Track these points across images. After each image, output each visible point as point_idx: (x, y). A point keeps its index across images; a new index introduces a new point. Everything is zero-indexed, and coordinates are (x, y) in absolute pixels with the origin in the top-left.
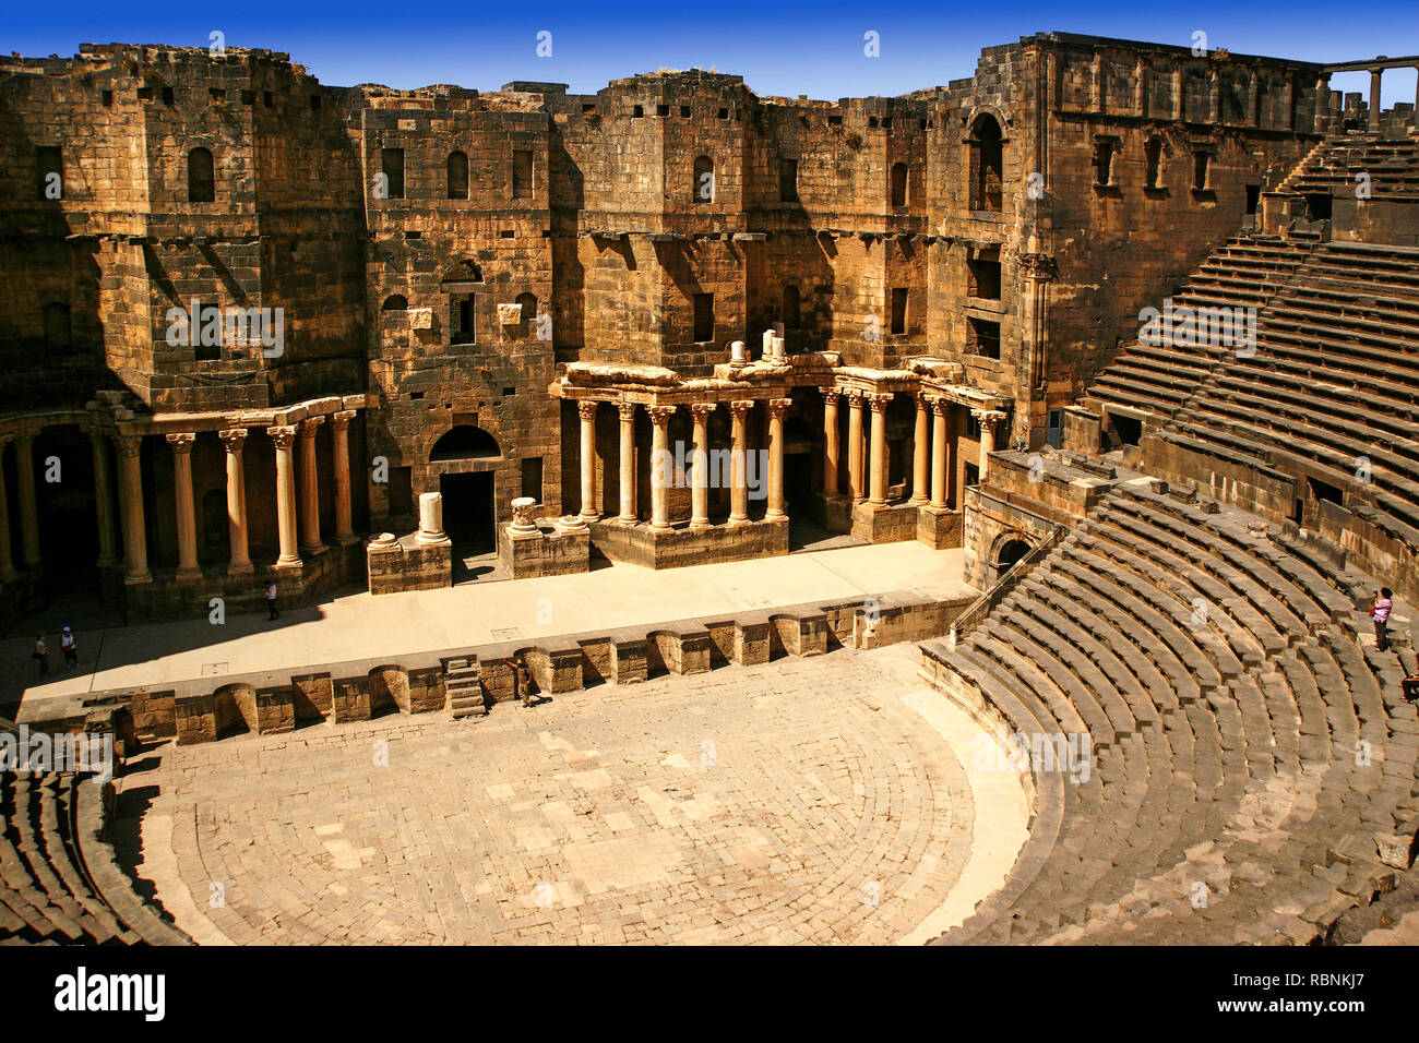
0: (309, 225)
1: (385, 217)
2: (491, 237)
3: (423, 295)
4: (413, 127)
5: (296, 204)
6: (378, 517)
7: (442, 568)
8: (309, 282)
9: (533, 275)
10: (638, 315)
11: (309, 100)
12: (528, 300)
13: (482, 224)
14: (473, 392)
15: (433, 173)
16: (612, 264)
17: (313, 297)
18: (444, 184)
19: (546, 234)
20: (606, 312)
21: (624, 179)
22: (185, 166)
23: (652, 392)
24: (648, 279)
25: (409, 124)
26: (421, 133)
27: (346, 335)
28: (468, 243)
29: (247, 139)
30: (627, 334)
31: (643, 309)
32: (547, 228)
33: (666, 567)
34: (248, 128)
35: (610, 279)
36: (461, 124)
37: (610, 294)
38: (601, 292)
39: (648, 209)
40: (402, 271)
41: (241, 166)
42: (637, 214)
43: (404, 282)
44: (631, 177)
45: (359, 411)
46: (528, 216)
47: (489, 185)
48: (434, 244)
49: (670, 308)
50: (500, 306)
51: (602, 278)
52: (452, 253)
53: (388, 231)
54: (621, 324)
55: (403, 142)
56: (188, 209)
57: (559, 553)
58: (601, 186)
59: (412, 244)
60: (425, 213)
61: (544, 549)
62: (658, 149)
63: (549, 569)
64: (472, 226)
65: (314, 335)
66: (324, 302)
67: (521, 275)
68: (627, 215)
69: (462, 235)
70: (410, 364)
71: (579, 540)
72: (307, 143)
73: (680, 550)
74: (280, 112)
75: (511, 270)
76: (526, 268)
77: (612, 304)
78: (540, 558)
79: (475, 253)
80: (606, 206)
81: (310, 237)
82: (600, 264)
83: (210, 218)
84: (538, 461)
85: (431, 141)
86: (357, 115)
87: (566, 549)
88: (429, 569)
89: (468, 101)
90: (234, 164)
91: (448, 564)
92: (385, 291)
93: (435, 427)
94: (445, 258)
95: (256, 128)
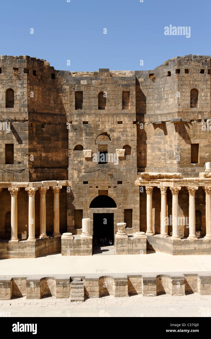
0: (49, 119)
1: (75, 116)
2: (113, 124)
3: (89, 145)
4: (86, 83)
5: (45, 111)
6: (70, 228)
7: (89, 247)
8: (49, 139)
9: (129, 138)
10: (169, 153)
11: (50, 75)
12: (127, 148)
13: (110, 119)
14: (106, 182)
15: (93, 100)
16: (160, 134)
17: (50, 145)
18: (97, 104)
19: (134, 123)
20: (158, 153)
21: (164, 101)
22: (5, 95)
23: (171, 182)
24: (173, 138)
25: (84, 82)
26: (88, 86)
27: (63, 160)
28: (105, 126)
29: (25, 85)
30: (165, 161)
31: (171, 151)
32: (135, 120)
33: (177, 254)
34: (26, 81)
35: (159, 140)
36: (103, 82)
37: (159, 146)
38: (156, 145)
39: (173, 111)
40: (81, 136)
41: (23, 95)
42: (168, 114)
43: (81, 140)
44: (167, 100)
45: (63, 187)
46: (128, 116)
47: (113, 104)
49: (181, 149)
50: (117, 150)
51: (156, 140)
52: (100, 129)
53: (76, 121)
54: (163, 158)
55: (82, 89)
56: (5, 110)
57: (134, 245)
58: (156, 105)
59: (85, 126)
60: (90, 114)
61: (128, 243)
62: (176, 87)
63: (130, 251)
64: (107, 120)
65: (50, 159)
66: (54, 147)
67: (125, 138)
68: (165, 114)
69: (103, 123)
70: (83, 171)
71: (142, 240)
72: (50, 90)
73: (183, 248)
74: (39, 78)
75: (121, 136)
76: (127, 136)
77: (160, 150)
78: (127, 246)
79: (108, 129)
80: (158, 112)
81: (50, 123)
82: (156, 134)
84: (131, 210)
85: (92, 88)
86: (67, 81)
87: (137, 244)
88: (83, 247)
89: (106, 73)
90: (21, 94)
91: (91, 246)
92: (75, 143)
93: (92, 195)
94: (96, 131)
95: (29, 82)
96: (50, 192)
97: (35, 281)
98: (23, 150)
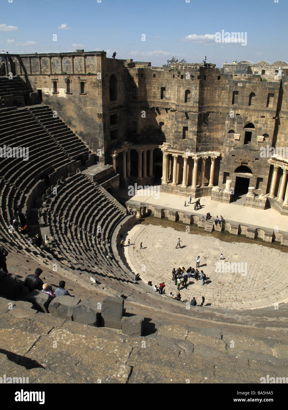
0: (214, 110)
1: (231, 109)
2: (258, 117)
3: (238, 131)
5: (211, 104)
9: (268, 129)
11: (217, 78)
12: (266, 136)
13: (256, 113)
14: (248, 157)
15: (245, 98)
17: (213, 128)
18: (248, 101)
19: (274, 118)
22: (184, 94)
25: (240, 85)
26: (243, 87)
28: (252, 118)
29: (198, 88)
32: (274, 116)
33: (284, 215)
34: (198, 85)
36: (254, 85)
40: (234, 123)
41: (196, 95)
43: (234, 127)
45: (218, 157)
46: (270, 112)
47: (260, 102)
48: (243, 117)
50: (258, 136)
52: (247, 121)
53: (232, 113)
55: (238, 90)
56: (184, 104)
57: (257, 203)
59: (237, 117)
60: (242, 109)
61: (253, 201)
63: (254, 206)
64: (254, 114)
65: (212, 137)
66: (216, 129)
67: (265, 128)
69: (251, 116)
70: (233, 147)
71: (263, 201)
72: (216, 89)
74: (209, 81)
75: (262, 127)
76: (267, 127)
78: (252, 203)
79: (253, 121)
83: (188, 106)
84: (262, 179)
85: (246, 89)
86: (229, 81)
87: (259, 203)
88: (224, 198)
89: (257, 78)
90: (194, 94)
91: (229, 198)
92: (229, 128)
93: (237, 164)
94: (245, 121)
95: (200, 85)
96: (209, 160)
97: (187, 216)
98: (193, 132)
